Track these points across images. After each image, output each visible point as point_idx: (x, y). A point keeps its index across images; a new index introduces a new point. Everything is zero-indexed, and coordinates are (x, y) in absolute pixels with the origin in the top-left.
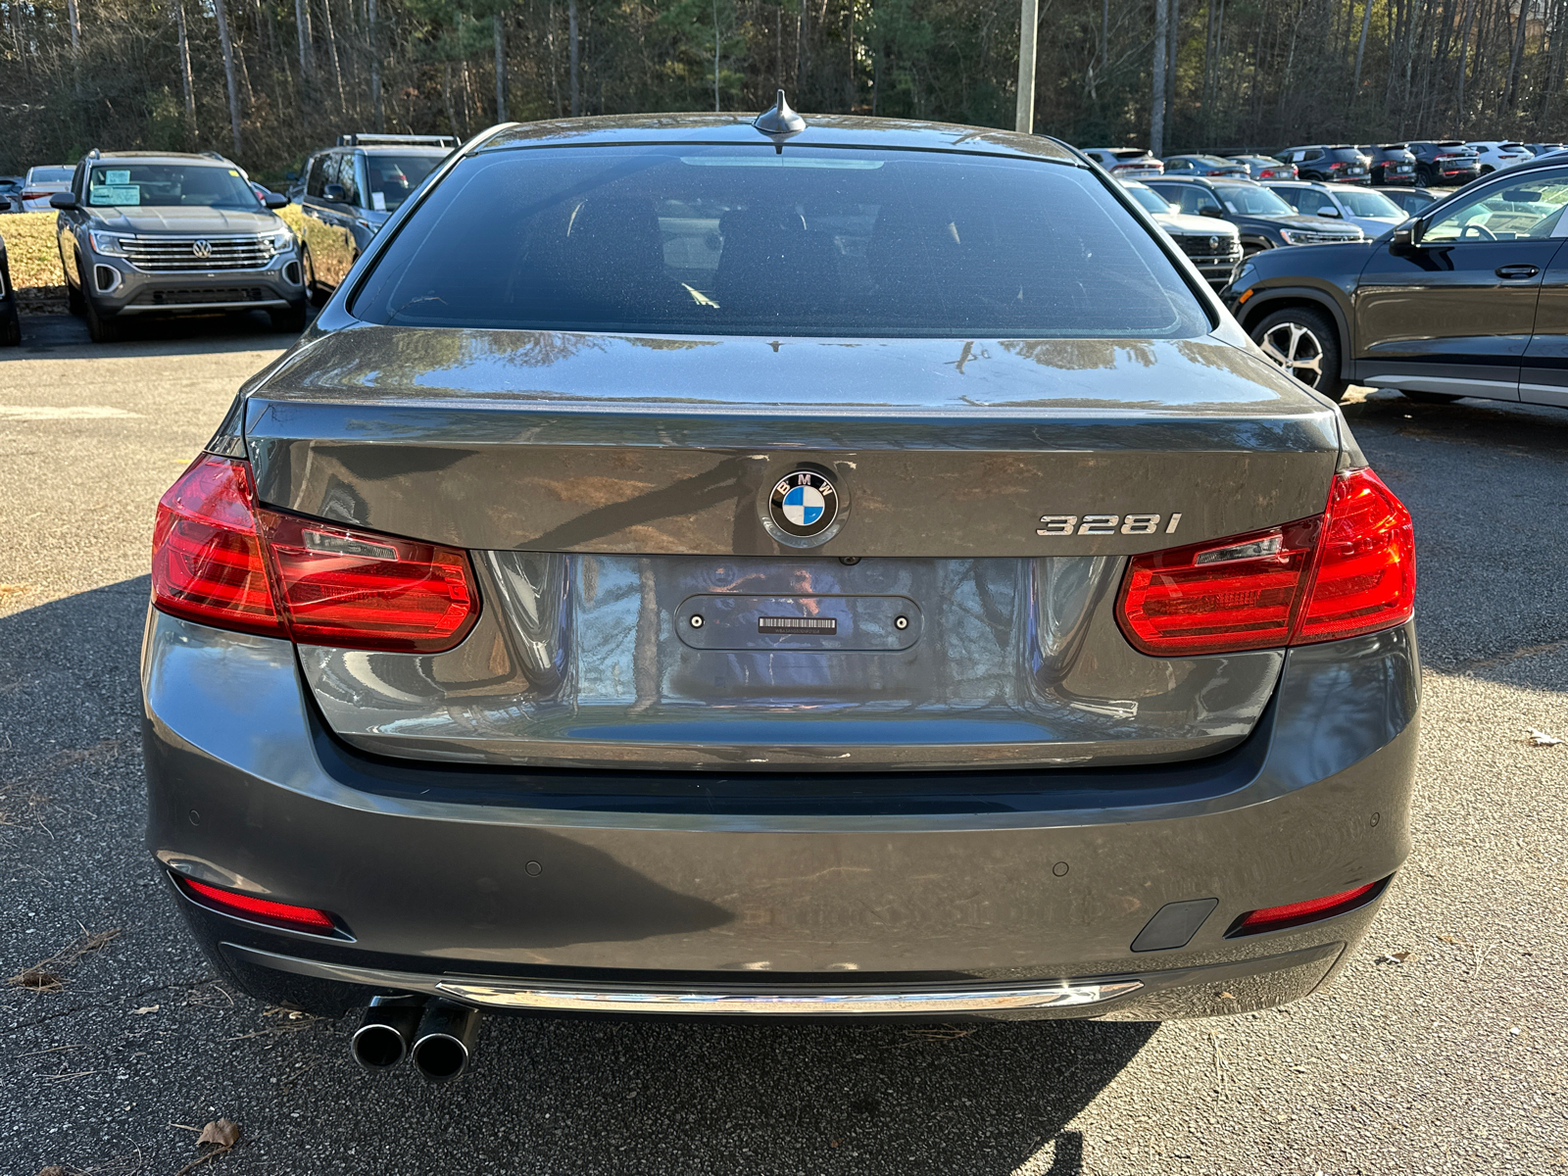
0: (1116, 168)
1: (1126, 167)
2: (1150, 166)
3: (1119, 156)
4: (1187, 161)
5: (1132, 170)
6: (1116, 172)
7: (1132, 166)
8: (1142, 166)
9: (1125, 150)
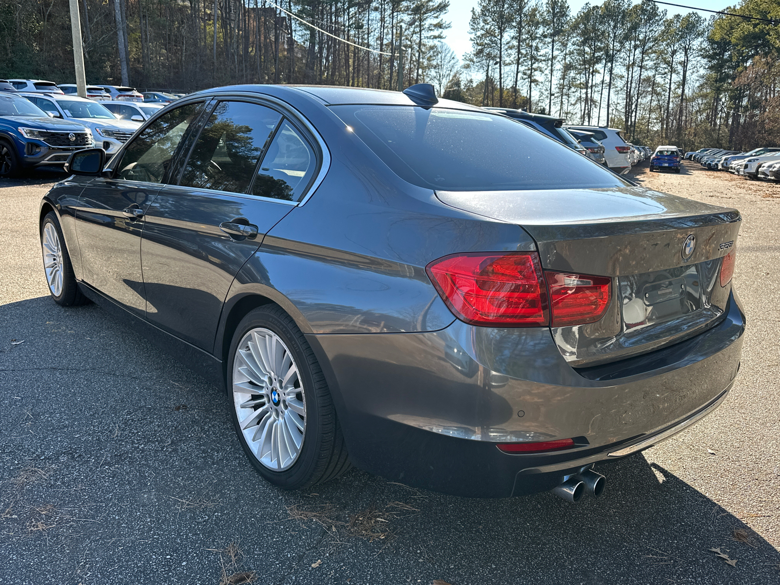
0: (120, 96)
1: (124, 96)
2: (137, 96)
3: (120, 90)
4: (154, 95)
5: (128, 97)
6: (120, 98)
7: (127, 96)
8: (133, 96)
9: (121, 87)
